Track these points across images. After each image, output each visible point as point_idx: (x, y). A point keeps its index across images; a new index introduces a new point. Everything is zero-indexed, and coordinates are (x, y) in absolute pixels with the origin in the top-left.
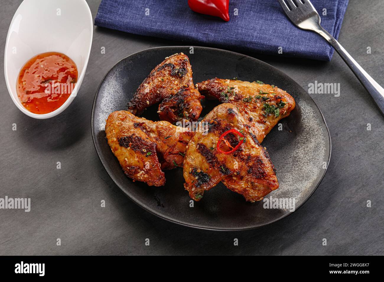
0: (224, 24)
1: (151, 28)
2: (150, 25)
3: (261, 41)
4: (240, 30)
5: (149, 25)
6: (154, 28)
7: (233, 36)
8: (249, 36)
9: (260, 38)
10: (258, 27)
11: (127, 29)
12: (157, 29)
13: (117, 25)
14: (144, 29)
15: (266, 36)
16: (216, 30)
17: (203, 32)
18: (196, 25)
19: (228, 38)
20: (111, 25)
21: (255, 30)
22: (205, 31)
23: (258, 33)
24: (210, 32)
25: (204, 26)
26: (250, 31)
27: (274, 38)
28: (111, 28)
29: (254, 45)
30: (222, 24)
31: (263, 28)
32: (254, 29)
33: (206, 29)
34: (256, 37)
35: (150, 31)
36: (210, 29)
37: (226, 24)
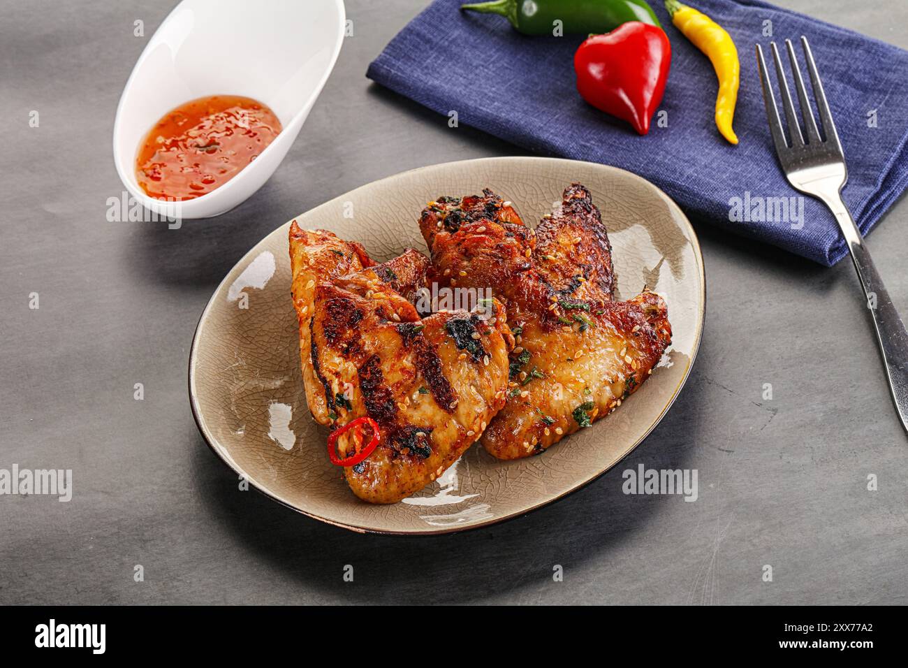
0: (633, 139)
1: (476, 108)
2: (479, 102)
3: (696, 187)
4: (661, 156)
5: (476, 101)
6: (484, 109)
7: (641, 163)
8: (674, 171)
9: (696, 181)
10: (704, 161)
11: (428, 99)
12: (487, 112)
13: (410, 85)
14: (463, 107)
15: (711, 181)
16: (611, 145)
17: (583, 143)
18: (574, 127)
19: (628, 165)
20: (398, 83)
21: (693, 164)
22: (588, 141)
23: (696, 171)
24: (598, 146)
25: (590, 132)
26: (682, 163)
27: (725, 189)
28: (396, 89)
29: (676, 191)
30: (630, 137)
31: (714, 165)
32: (692, 162)
33: (592, 139)
34: (688, 177)
35: (472, 114)
36: (601, 141)
37: (638, 140)
